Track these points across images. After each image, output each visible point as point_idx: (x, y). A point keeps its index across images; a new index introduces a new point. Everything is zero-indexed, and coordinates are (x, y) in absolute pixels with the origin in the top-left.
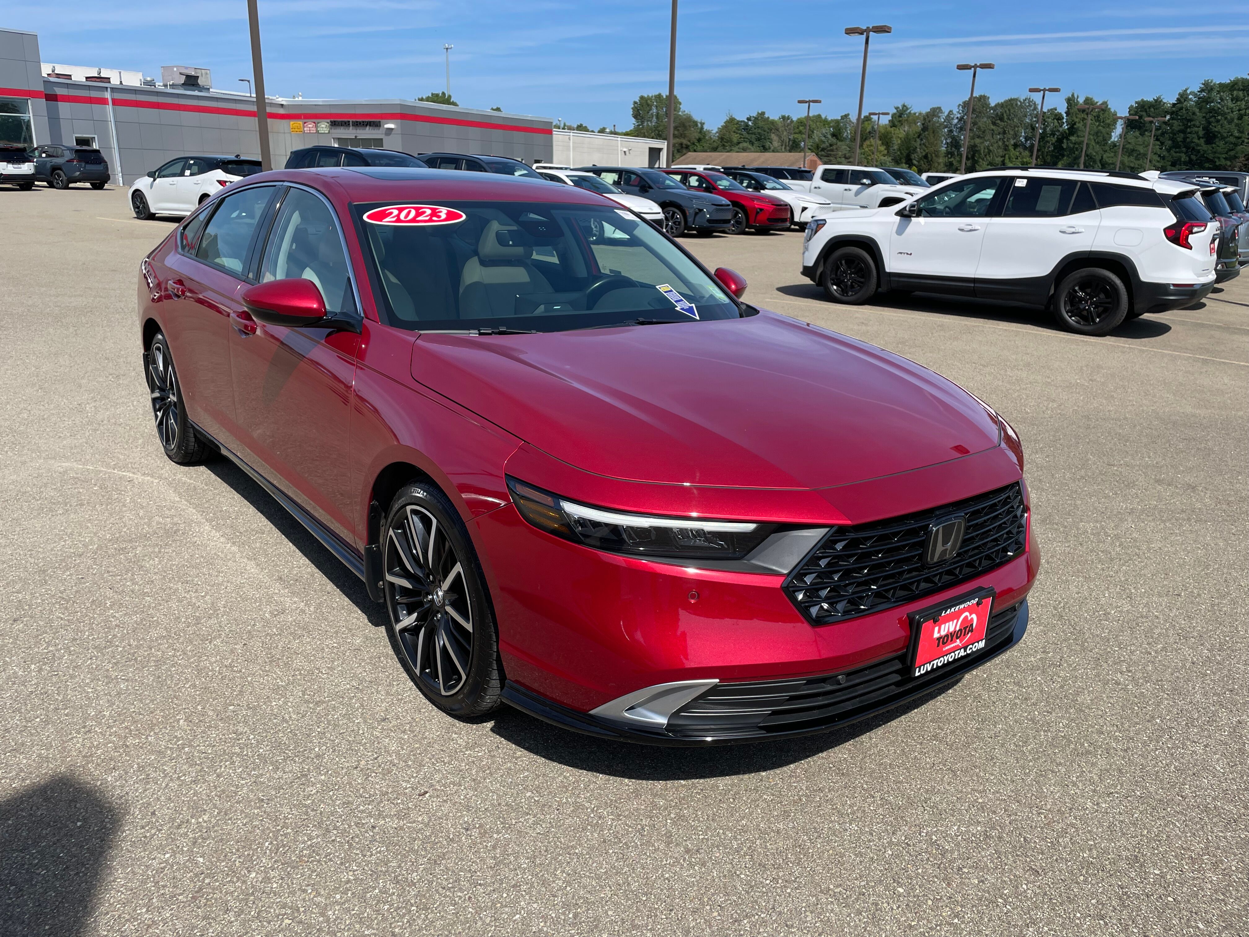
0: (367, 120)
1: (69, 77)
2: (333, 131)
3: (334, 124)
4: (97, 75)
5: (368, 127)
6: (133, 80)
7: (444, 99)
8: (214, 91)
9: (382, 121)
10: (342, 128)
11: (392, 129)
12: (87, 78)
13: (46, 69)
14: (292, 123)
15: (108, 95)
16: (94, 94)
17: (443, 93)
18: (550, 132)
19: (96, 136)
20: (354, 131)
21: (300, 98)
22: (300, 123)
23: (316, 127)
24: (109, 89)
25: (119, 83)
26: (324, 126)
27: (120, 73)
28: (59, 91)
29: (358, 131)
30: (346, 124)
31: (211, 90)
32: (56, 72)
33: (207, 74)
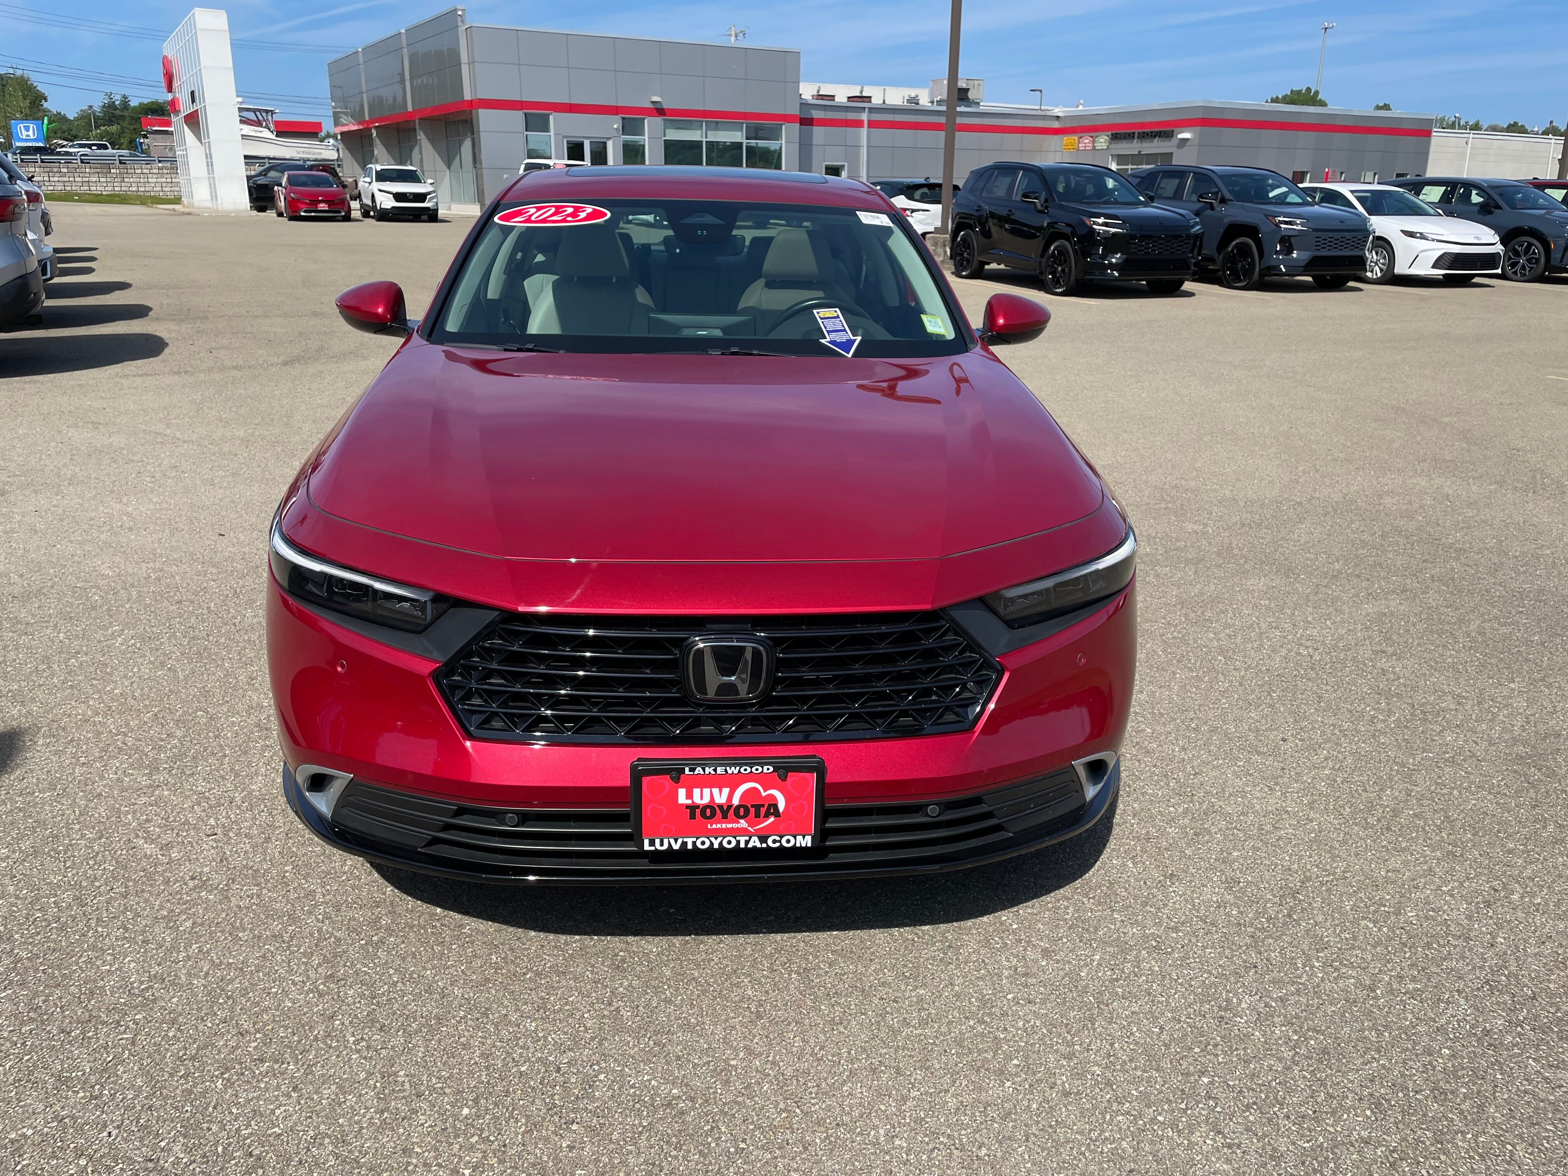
0: (1156, 130)
1: (832, 97)
2: (1113, 146)
3: (1115, 137)
4: (858, 94)
5: (1157, 138)
6: (896, 97)
7: (1309, 98)
8: (986, 106)
9: (1176, 130)
10: (1124, 141)
11: (1188, 139)
12: (849, 98)
13: (807, 91)
14: (1065, 138)
15: (864, 117)
16: (851, 116)
17: (1309, 90)
18: (1428, 134)
19: (846, 164)
20: (1139, 145)
21: (1081, 108)
22: (1075, 137)
23: (1094, 142)
24: (867, 110)
25: (881, 102)
26: (1103, 141)
27: (884, 90)
28: (816, 114)
29: (1144, 145)
30: (1130, 137)
31: (981, 104)
32: (821, 93)
33: (979, 85)
